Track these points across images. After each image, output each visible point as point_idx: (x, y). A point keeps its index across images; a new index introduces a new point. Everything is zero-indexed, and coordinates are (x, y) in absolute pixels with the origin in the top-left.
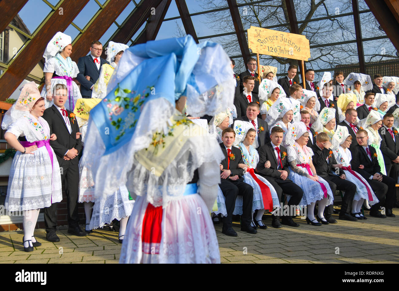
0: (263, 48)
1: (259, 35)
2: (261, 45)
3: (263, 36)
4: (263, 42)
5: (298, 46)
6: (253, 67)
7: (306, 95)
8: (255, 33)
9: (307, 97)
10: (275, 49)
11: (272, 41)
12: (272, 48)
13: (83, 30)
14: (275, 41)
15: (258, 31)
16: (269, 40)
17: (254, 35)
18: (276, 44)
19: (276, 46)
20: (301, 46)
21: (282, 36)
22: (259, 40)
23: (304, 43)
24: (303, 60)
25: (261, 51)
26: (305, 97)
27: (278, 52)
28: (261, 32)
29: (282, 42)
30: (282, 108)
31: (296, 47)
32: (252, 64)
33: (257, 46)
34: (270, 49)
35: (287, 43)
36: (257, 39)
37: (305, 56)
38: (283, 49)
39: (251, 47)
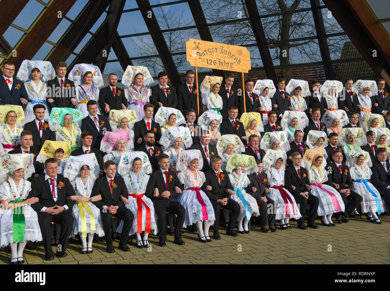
0: (202, 61)
1: (198, 47)
2: (200, 58)
3: (202, 48)
4: (202, 55)
5: (239, 58)
6: (190, 80)
7: (209, 118)
8: (194, 45)
9: (209, 120)
10: (215, 61)
11: (211, 53)
12: (211, 61)
13: (27, 31)
14: (215, 54)
15: (197, 44)
16: (208, 52)
17: (193, 48)
18: (215, 57)
19: (215, 59)
20: (242, 58)
21: (222, 48)
22: (197, 52)
23: (245, 55)
24: (243, 72)
25: (200, 64)
26: (208, 120)
27: (217, 65)
28: (200, 44)
29: (222, 55)
30: (171, 136)
31: (236, 59)
32: (189, 77)
33: (195, 59)
34: (209, 62)
35: (227, 56)
36: (196, 51)
37: (246, 68)
38: (223, 62)
39: (189, 60)
